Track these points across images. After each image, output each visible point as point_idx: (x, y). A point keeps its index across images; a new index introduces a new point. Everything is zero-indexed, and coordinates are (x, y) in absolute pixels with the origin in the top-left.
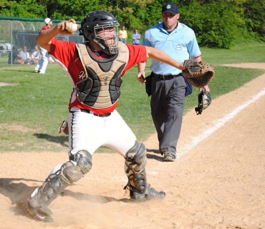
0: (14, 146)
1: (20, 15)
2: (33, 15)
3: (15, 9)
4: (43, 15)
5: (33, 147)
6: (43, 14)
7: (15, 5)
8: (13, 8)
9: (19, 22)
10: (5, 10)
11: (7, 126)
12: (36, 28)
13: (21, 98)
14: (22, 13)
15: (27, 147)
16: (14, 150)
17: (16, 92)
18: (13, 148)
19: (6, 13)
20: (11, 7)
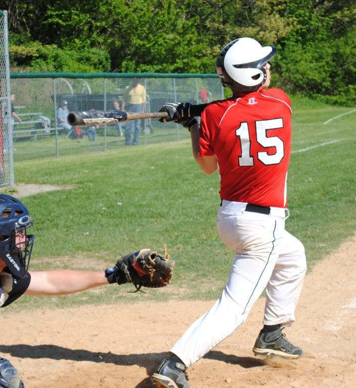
0: (85, 295)
1: (65, 69)
2: (87, 67)
3: (56, 58)
4: (104, 67)
5: (118, 296)
6: (103, 64)
7: (55, 52)
8: (53, 57)
9: (63, 80)
10: (38, 60)
11: (68, 261)
12: (92, 89)
13: (84, 210)
14: (67, 65)
15: (109, 296)
16: (87, 302)
17: (74, 201)
18: (84, 299)
19: (40, 65)
20: (48, 54)
